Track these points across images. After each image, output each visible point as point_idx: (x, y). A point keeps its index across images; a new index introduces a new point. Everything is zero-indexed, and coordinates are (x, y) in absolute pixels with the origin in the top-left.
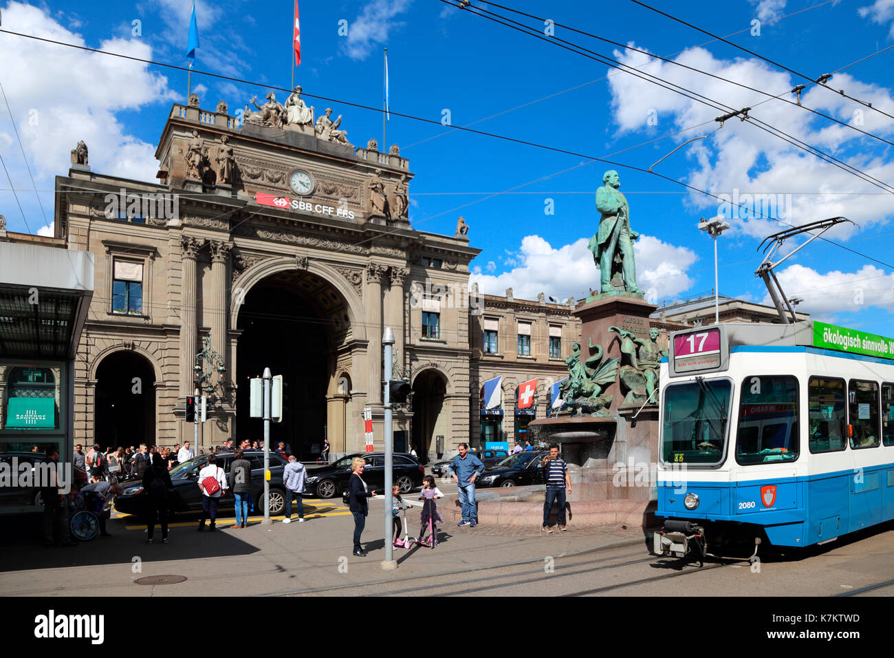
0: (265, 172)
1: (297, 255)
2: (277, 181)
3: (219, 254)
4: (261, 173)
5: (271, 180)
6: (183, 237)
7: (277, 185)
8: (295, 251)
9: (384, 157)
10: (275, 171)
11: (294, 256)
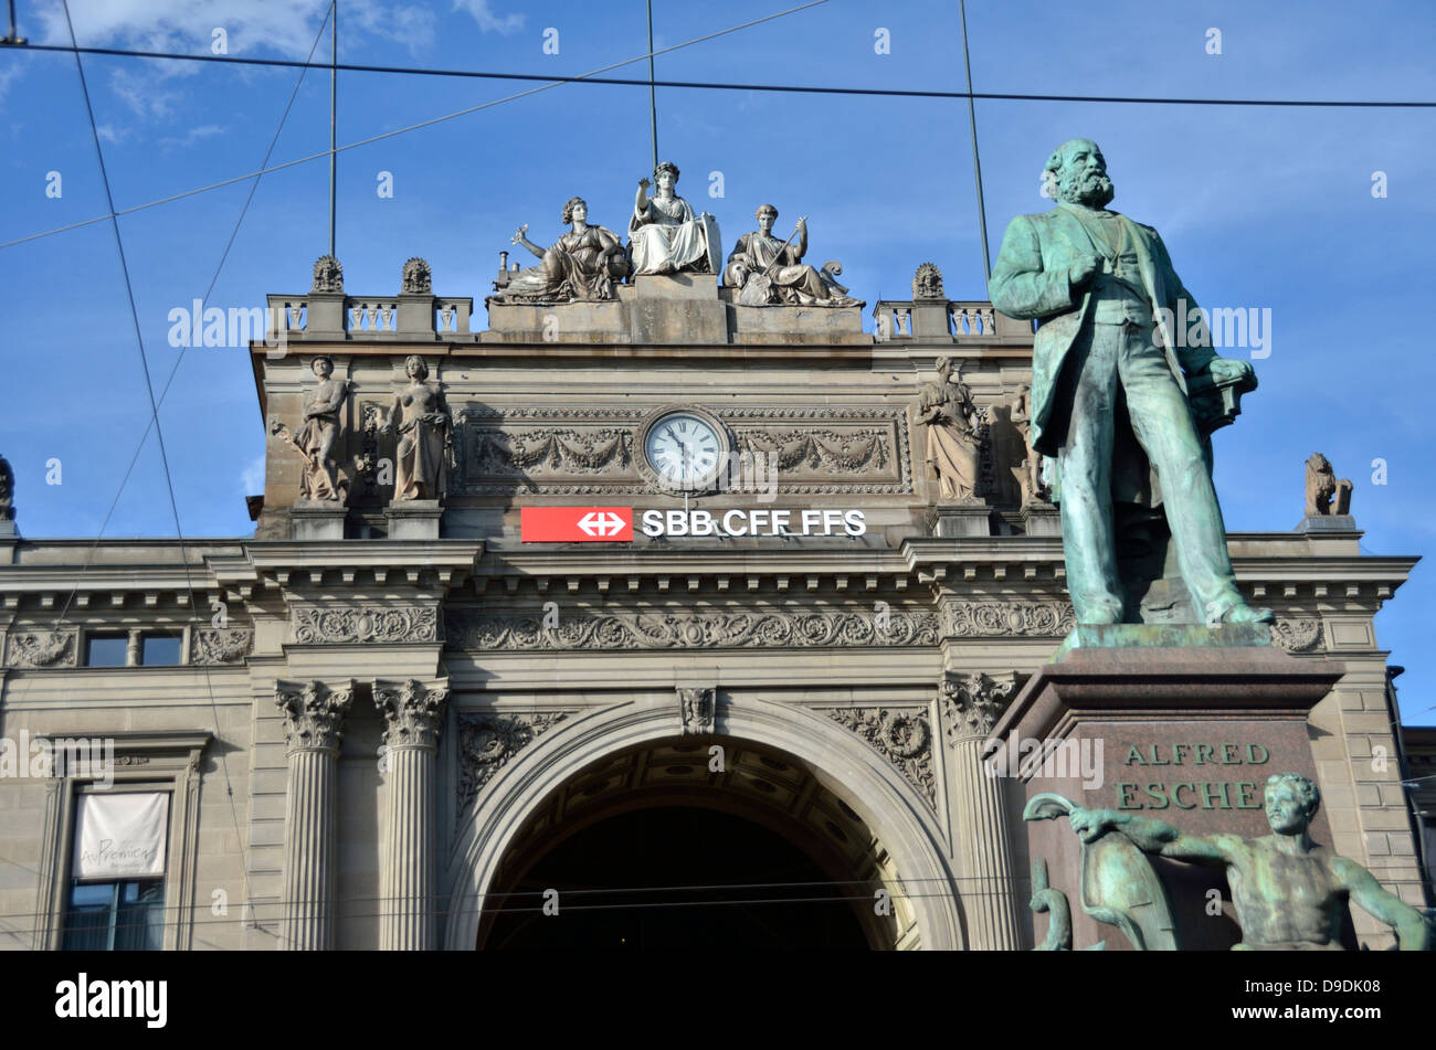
0: (561, 438)
1: (679, 685)
2: (603, 460)
3: (407, 723)
4: (547, 446)
5: (581, 460)
6: (282, 685)
7: (602, 473)
8: (670, 675)
9: (972, 311)
10: (595, 429)
11: (672, 690)
